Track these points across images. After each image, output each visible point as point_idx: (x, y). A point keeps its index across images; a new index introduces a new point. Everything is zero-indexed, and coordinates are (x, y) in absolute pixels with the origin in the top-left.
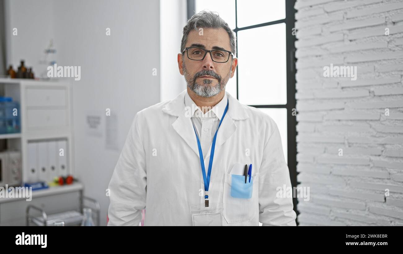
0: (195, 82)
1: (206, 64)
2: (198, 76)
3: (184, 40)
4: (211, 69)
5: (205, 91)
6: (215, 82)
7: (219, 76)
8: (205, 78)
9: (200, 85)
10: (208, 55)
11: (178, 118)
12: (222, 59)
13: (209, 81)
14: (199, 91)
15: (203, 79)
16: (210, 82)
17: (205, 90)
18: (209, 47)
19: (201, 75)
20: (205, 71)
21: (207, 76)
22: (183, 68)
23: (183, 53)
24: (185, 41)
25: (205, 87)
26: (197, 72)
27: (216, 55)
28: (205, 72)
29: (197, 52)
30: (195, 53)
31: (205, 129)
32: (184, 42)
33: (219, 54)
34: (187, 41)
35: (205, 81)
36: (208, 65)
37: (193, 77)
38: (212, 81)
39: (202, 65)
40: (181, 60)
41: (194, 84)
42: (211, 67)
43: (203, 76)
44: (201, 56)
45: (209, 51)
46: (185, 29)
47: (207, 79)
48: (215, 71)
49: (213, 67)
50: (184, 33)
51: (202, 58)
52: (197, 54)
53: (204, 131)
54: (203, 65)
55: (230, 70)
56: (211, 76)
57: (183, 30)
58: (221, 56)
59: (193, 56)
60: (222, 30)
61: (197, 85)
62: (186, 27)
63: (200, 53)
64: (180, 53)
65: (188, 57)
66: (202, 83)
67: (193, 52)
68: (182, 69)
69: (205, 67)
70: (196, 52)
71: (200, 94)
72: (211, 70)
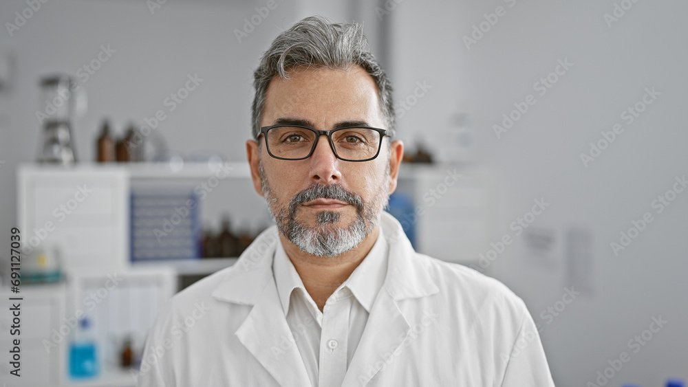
0: (292, 219)
1: (318, 170)
2: (300, 201)
3: (258, 107)
4: (334, 182)
5: (321, 244)
6: (348, 213)
7: (357, 197)
8: (321, 209)
9: (308, 228)
10: (324, 142)
11: (254, 310)
12: (363, 151)
13: (332, 214)
14: (307, 242)
15: (314, 211)
16: (333, 217)
17: (322, 240)
18: (324, 121)
19: (309, 199)
20: (317, 188)
21: (324, 200)
22: (261, 179)
23: (259, 138)
24: (261, 107)
25: (321, 234)
26: (297, 192)
27: (345, 140)
28: (319, 191)
29: (294, 138)
30: (289, 140)
31: (330, 344)
32: (259, 110)
33: (352, 139)
34: (265, 107)
35: (321, 217)
36: (326, 173)
37: (287, 206)
38: (338, 214)
39: (308, 172)
40: (254, 157)
41: (291, 227)
42: (334, 177)
43: (313, 201)
44: (303, 145)
45: (324, 133)
46: (257, 76)
47: (327, 209)
48: (345, 185)
49: (338, 174)
50: (257, 88)
51: (307, 153)
52: (295, 140)
53: (328, 347)
54: (312, 174)
55: (386, 173)
56: (336, 200)
57: (253, 80)
58: (358, 141)
59: (281, 147)
60: (356, 71)
61: (300, 228)
62: (260, 70)
63: (302, 139)
64: (251, 138)
65: (270, 153)
66: (311, 223)
67: (283, 138)
68: (258, 181)
69: (316, 177)
70: (290, 136)
71: (310, 249)
72: (335, 185)
